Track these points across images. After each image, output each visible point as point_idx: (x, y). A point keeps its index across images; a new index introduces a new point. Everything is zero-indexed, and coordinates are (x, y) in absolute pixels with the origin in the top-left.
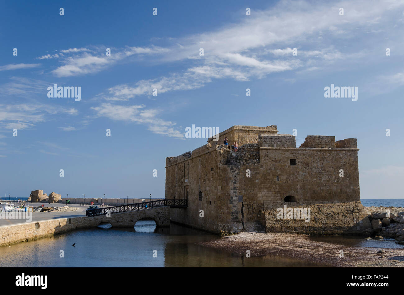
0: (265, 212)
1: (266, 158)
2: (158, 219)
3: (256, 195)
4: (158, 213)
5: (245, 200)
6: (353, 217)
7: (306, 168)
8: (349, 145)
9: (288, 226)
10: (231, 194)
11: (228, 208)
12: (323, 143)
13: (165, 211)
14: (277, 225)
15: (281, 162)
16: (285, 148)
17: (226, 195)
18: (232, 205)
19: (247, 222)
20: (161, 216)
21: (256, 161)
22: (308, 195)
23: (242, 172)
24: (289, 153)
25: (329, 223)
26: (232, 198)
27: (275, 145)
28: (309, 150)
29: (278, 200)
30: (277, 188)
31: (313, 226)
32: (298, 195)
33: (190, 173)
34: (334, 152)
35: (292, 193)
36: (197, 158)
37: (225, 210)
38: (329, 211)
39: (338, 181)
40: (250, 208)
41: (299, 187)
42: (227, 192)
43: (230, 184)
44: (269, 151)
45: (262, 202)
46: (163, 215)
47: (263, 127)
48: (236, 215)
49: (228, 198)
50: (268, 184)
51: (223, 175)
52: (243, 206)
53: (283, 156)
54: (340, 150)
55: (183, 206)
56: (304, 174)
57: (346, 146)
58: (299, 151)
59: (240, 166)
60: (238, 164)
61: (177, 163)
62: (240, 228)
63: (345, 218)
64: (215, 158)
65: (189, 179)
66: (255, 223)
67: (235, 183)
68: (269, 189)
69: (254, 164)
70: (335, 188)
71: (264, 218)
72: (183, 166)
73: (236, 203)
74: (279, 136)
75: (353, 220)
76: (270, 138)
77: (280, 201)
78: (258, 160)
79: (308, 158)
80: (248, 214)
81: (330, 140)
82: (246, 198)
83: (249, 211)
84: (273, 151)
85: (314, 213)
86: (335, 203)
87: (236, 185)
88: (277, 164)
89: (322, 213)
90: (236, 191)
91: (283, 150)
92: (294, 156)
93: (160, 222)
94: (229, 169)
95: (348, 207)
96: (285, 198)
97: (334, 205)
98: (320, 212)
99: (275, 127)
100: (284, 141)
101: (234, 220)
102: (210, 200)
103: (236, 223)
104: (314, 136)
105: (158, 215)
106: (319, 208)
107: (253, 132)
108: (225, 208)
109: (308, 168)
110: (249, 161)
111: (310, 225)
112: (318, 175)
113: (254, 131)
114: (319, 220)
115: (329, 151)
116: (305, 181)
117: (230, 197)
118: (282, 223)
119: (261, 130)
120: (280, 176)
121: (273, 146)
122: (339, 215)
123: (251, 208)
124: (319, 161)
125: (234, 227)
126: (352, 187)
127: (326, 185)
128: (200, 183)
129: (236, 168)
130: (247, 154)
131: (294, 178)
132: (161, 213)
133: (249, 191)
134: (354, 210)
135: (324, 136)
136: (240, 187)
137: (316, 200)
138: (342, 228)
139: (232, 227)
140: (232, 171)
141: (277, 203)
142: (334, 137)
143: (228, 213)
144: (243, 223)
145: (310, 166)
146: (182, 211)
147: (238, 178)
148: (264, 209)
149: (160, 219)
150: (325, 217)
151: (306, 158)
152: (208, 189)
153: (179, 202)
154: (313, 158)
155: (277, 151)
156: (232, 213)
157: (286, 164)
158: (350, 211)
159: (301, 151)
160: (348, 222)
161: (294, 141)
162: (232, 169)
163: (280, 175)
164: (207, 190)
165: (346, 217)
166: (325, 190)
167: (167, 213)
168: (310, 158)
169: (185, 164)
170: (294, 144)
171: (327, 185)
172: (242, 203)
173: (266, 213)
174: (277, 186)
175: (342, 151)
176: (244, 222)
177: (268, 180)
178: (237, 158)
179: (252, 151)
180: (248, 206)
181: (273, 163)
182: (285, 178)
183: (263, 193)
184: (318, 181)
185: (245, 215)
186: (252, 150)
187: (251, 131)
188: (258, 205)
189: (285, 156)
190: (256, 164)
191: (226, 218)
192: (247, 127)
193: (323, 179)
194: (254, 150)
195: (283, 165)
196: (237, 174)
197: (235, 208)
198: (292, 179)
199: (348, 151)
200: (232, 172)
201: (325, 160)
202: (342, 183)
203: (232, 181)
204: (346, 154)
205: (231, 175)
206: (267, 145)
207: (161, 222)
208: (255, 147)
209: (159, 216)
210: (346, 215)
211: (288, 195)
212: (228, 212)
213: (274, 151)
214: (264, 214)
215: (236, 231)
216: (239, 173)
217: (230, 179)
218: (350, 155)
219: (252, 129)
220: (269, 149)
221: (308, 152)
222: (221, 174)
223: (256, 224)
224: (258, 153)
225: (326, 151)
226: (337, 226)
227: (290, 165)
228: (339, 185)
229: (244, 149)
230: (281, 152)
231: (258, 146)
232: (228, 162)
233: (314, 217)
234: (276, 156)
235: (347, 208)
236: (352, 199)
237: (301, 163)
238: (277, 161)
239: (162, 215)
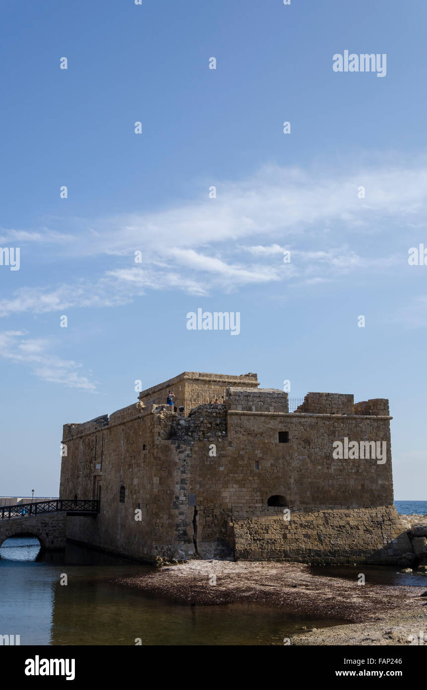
0: (233, 524)
1: (239, 429)
2: (44, 535)
3: (220, 493)
4: (45, 525)
5: (201, 501)
6: (382, 533)
7: (305, 448)
8: (377, 411)
9: (273, 548)
10: (177, 491)
11: (171, 516)
12: (334, 406)
13: (57, 521)
14: (254, 547)
15: (264, 437)
16: (270, 413)
17: (167, 493)
18: (177, 512)
19: (202, 542)
20: (49, 531)
21: (220, 434)
22: (308, 494)
23: (196, 453)
24: (277, 422)
25: (342, 543)
26: (177, 498)
27: (254, 408)
28: (310, 417)
29: (257, 503)
30: (256, 481)
31: (316, 548)
32: (291, 494)
33: (105, 452)
34: (351, 422)
35: (281, 491)
36: (119, 427)
37: (165, 520)
38: (342, 523)
39: (358, 471)
40: (209, 517)
41: (292, 481)
42: (170, 487)
43: (175, 474)
44: (243, 417)
45: (229, 506)
46: (54, 528)
47: (233, 376)
48: (184, 528)
49: (171, 499)
50: (240, 475)
51: (163, 458)
52: (196, 512)
53: (268, 426)
54: (362, 419)
55: (90, 512)
56: (301, 457)
57: (371, 411)
58: (294, 419)
59: (192, 443)
60: (191, 438)
61: (83, 434)
62: (189, 553)
63: (369, 535)
64: (149, 428)
65: (103, 463)
66: (216, 543)
67: (183, 472)
68: (241, 484)
69: (218, 440)
70: (352, 482)
71: (232, 534)
72: (93, 441)
73: (184, 508)
74: (261, 393)
75: (382, 538)
76: (245, 395)
77: (260, 505)
78: (224, 432)
79: (308, 430)
80: (204, 527)
81: (346, 402)
82: (202, 499)
83: (206, 522)
84: (250, 417)
85: (318, 527)
86: (353, 509)
87: (184, 476)
88: (256, 440)
89: (331, 526)
90: (185, 486)
91: (266, 416)
92: (285, 426)
93: (47, 540)
94: (173, 447)
95: (374, 515)
96: (268, 500)
97: (351, 511)
98: (328, 523)
99: (255, 376)
100: (269, 401)
101: (180, 538)
102: (140, 501)
103: (183, 542)
104: (319, 393)
105: (46, 528)
106: (326, 517)
107: (217, 385)
108: (166, 517)
109: (307, 447)
110: (209, 434)
111: (311, 548)
112: (325, 460)
113: (219, 382)
114: (325, 538)
115: (343, 418)
116: (303, 471)
117: (174, 496)
118: (263, 543)
119: (231, 381)
120: (260, 461)
121: (250, 409)
122: (359, 529)
123: (211, 515)
124: (326, 435)
125: (180, 551)
126: (380, 482)
127: (338, 477)
128: (122, 471)
129: (185, 446)
130: (205, 421)
131: (284, 465)
132: (50, 524)
133: (208, 486)
134: (383, 521)
135: (336, 394)
136: (192, 479)
137: (321, 503)
138: (364, 552)
139: (176, 551)
140: (179, 450)
141: (256, 507)
142: (353, 395)
143: (170, 526)
144: (195, 543)
145: (311, 445)
146: (88, 520)
147: (190, 464)
148: (233, 518)
149: (47, 535)
150: (336, 532)
151: (305, 430)
152: (136, 481)
153: (83, 504)
154: (317, 431)
155: (257, 417)
156: (178, 526)
157: (272, 439)
158: (377, 522)
159: (296, 418)
160: (372, 542)
161: (286, 401)
162: (178, 447)
163: (262, 458)
164: (134, 484)
165: (371, 533)
166: (336, 486)
167: (60, 525)
168: (311, 431)
169: (96, 436)
170: (286, 407)
171: (340, 477)
172: (195, 507)
173: (236, 526)
174: (256, 478)
175: (364, 421)
176: (198, 540)
177: (241, 468)
178: (187, 429)
179: (214, 417)
180: (204, 513)
181: (250, 438)
182: (269, 464)
183: (231, 490)
184: (325, 471)
185: (199, 529)
186: (214, 414)
187: (213, 383)
188: (222, 511)
189: (270, 426)
190: (220, 440)
191: (167, 533)
192: (207, 375)
193: (333, 468)
194: (218, 415)
195: (266, 441)
196: (188, 456)
197: (182, 517)
198: (281, 466)
199: (374, 420)
200: (180, 452)
201: (337, 435)
202: (365, 474)
203: (179, 469)
204: (371, 425)
205: (176, 457)
206: (240, 407)
207: (49, 542)
208: (220, 409)
209: (46, 530)
210: (371, 529)
211: (274, 494)
212: (169, 522)
213: (252, 418)
214: (233, 527)
215: (182, 558)
216: (190, 455)
217: (176, 466)
218: (378, 427)
219: (215, 379)
220: (244, 414)
221: (309, 420)
222: (160, 455)
223: (218, 545)
224: (225, 420)
225: (338, 419)
226: (355, 548)
227: (278, 442)
228: (360, 478)
229: (200, 413)
230: (263, 419)
231: (225, 408)
232: (172, 435)
233: (317, 533)
234: (256, 426)
235: (372, 517)
236: (381, 502)
237: (297, 439)
238: (257, 435)
239: (52, 529)
